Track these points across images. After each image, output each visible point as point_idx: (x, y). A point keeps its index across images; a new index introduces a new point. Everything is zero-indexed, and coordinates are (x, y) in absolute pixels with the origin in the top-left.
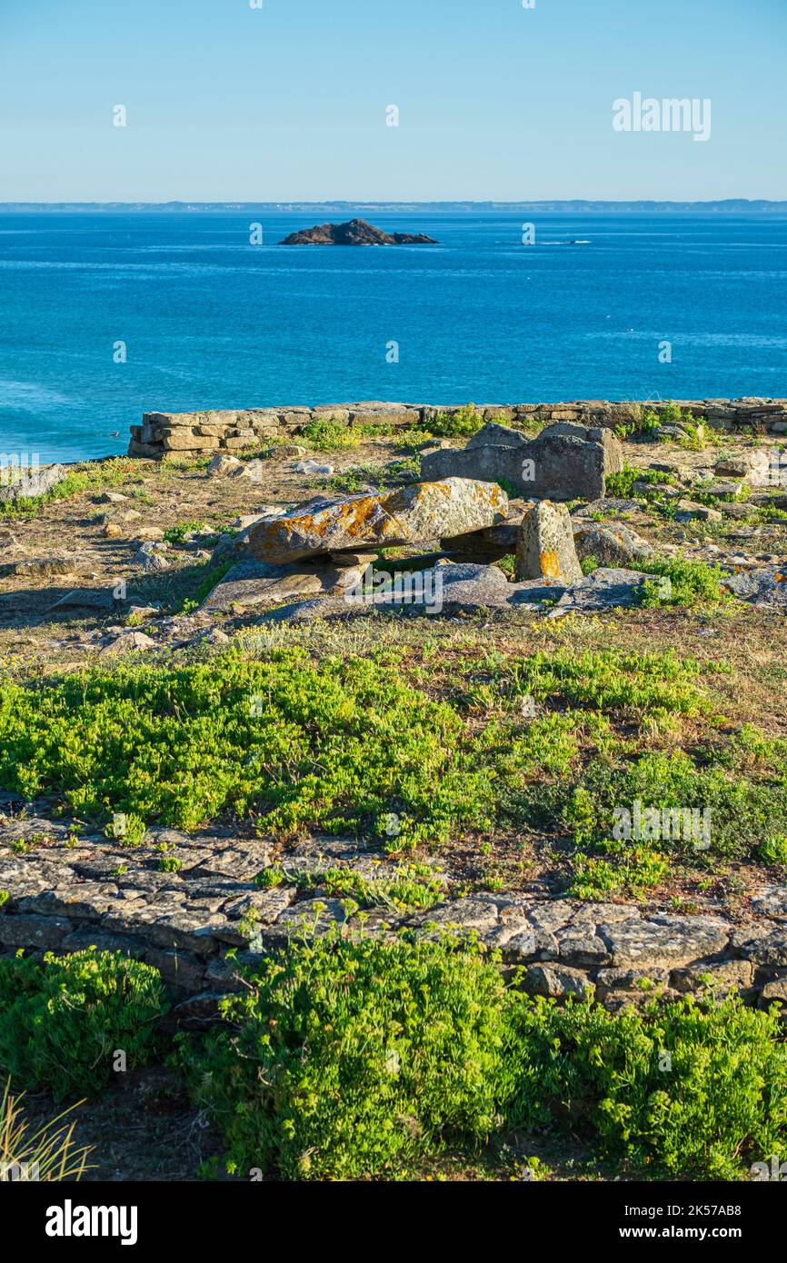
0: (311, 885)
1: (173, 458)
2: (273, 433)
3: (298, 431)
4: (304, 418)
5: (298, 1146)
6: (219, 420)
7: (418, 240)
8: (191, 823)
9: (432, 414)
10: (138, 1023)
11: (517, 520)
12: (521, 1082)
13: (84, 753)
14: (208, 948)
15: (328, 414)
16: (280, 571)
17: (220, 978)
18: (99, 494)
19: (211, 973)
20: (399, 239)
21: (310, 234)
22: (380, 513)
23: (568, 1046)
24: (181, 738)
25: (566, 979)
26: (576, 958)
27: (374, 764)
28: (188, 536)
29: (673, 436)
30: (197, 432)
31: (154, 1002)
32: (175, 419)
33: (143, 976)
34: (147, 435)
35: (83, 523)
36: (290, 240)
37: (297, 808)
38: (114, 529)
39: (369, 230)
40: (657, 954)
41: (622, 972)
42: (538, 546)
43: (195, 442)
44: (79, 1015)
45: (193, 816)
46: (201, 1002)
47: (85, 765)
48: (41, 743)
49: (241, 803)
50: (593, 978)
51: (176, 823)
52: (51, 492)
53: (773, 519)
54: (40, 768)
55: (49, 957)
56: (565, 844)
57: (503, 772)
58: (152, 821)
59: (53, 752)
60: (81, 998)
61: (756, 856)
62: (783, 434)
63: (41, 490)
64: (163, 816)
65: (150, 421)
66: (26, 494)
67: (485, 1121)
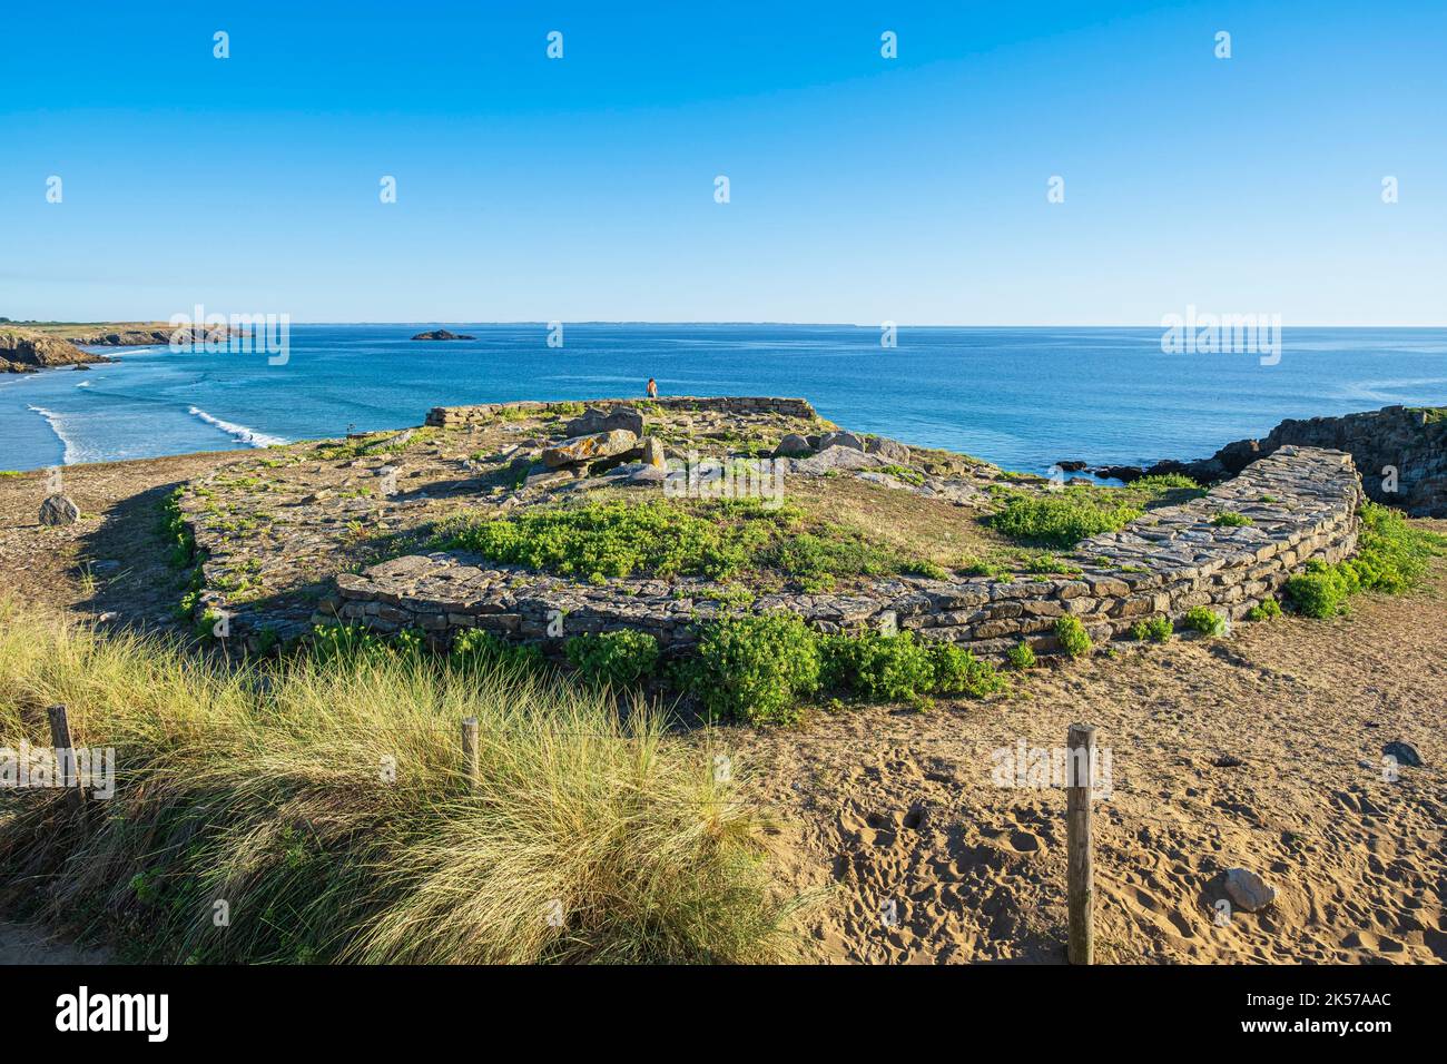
0: (697, 597)
1: (447, 426)
2: (488, 415)
3: (498, 413)
4: (500, 408)
5: (746, 705)
6: (465, 410)
7: (468, 338)
8: (623, 575)
10: (650, 660)
11: (642, 446)
12: (822, 669)
13: (559, 548)
14: (672, 625)
15: (510, 407)
17: (681, 638)
18: (429, 441)
19: (677, 636)
20: (460, 337)
21: (423, 335)
22: (596, 444)
23: (837, 652)
24: (600, 540)
25: (828, 626)
26: (829, 618)
27: (691, 545)
28: (482, 457)
29: (650, 412)
30: (457, 415)
31: (656, 650)
32: (447, 409)
33: (649, 640)
34: (435, 417)
35: (429, 454)
36: (414, 338)
37: (668, 565)
38: (444, 456)
39: (448, 334)
40: (858, 613)
41: (848, 621)
42: (652, 455)
43: (456, 419)
44: (624, 659)
45: (624, 571)
46: (674, 649)
47: (562, 553)
48: (538, 544)
49: (642, 565)
50: (838, 625)
51: (617, 574)
52: (409, 441)
53: (712, 443)
54: (541, 556)
55: (601, 635)
56: (786, 572)
57: (745, 546)
58: (606, 574)
59: (544, 548)
60: (624, 651)
61: (864, 572)
62: (691, 410)
63: (404, 441)
64: (610, 571)
65: (434, 411)
66: (398, 442)
67: (815, 686)
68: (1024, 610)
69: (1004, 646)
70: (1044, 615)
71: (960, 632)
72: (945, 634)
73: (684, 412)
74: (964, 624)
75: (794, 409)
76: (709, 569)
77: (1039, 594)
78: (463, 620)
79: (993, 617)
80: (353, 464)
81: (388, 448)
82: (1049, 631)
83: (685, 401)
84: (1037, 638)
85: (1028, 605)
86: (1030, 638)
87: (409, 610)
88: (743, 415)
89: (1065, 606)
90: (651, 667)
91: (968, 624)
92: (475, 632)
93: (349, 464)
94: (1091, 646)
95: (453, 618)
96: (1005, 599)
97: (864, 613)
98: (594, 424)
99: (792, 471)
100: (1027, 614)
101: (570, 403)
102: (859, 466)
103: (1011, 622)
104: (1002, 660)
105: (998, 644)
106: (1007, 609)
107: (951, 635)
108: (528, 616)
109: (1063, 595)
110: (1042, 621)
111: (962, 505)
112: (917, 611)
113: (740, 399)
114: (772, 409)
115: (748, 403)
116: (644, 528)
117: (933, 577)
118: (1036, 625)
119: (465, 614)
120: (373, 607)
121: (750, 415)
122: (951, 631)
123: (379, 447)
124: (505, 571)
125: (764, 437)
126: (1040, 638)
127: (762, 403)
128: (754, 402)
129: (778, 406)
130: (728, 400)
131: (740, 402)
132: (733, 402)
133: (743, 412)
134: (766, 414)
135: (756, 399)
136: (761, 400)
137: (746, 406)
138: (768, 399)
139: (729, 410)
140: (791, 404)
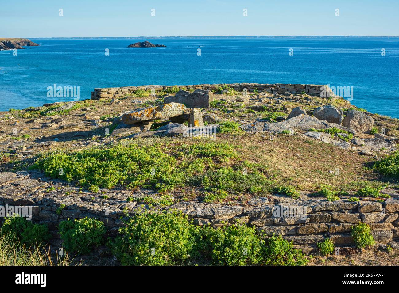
0: (140, 201)
1: (102, 99)
2: (127, 93)
3: (133, 92)
4: (134, 89)
5: (139, 264)
6: (113, 90)
7: (162, 46)
8: (110, 187)
9: (166, 88)
10: (98, 235)
11: (188, 113)
13: (83, 170)
14: (115, 216)
15: (141, 88)
16: (130, 126)
17: (118, 224)
18: (84, 108)
19: (116, 223)
20: (157, 46)
21: (134, 45)
22: (155, 111)
23: (205, 237)
24: (107, 166)
25: (203, 222)
26: (206, 216)
28: (106, 118)
29: (226, 93)
30: (108, 93)
31: (102, 230)
32: (102, 90)
33: (100, 224)
34: (95, 94)
35: (80, 116)
36: (129, 46)
37: (136, 182)
38: (88, 117)
39: (149, 44)
40: (225, 215)
41: (217, 219)
42: (194, 119)
43: (107, 95)
44: (84, 234)
46: (114, 230)
47: (83, 173)
48: (72, 168)
49: (122, 182)
50: (210, 221)
51: (106, 187)
52: (71, 108)
53: (251, 112)
54: (72, 175)
55: (76, 220)
56: (202, 189)
57: (187, 173)
58: (100, 187)
59: (75, 170)
60: (84, 230)
61: (249, 191)
62: (253, 92)
63: (69, 108)
64: (103, 185)
65: (96, 90)
66: (65, 109)
67: (185, 256)
68: (332, 218)
69: (316, 240)
70: (347, 222)
71: (288, 230)
72: (278, 230)
74: (292, 225)
75: (319, 92)
76: (158, 185)
77: (346, 209)
79: (311, 222)
80: (35, 121)
81: (59, 112)
82: (347, 232)
83: (249, 86)
84: (338, 236)
85: (335, 215)
86: (334, 236)
88: (285, 95)
89: (361, 217)
90: (97, 240)
91: (294, 225)
93: (32, 121)
94: (374, 243)
96: (322, 211)
97: (229, 215)
99: (264, 130)
100: (334, 221)
102: (311, 128)
103: (323, 225)
104: (312, 249)
105: (312, 239)
106: (321, 217)
107: (282, 231)
108: (44, 208)
109: (362, 210)
110: (343, 226)
111: (364, 154)
112: (263, 215)
113: (284, 85)
114: (304, 91)
115: (289, 88)
116: (134, 160)
117: (290, 196)
118: (339, 228)
121: (289, 95)
122: (282, 229)
123: (54, 111)
124: (51, 182)
126: (340, 236)
127: (298, 88)
128: (293, 87)
129: (309, 90)
130: (276, 86)
131: (284, 87)
132: (279, 87)
133: (286, 93)
134: (300, 95)
135: (294, 85)
136: (298, 86)
137: (288, 90)
138: (302, 86)
139: (277, 92)
140: (317, 88)
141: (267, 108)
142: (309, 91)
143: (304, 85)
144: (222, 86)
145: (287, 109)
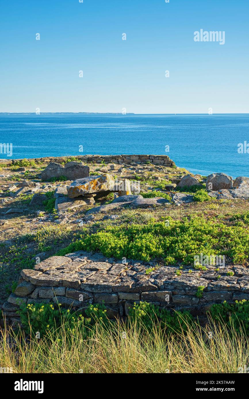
9: (16, 161)
22: (99, 183)
62: (100, 163)
73: (96, 164)
75: (162, 162)
78: (130, 297)
83: (96, 157)
87: (89, 292)
92: (144, 304)
95: (122, 296)
98: (58, 172)
101: (26, 160)
113: (130, 156)
114: (149, 161)
115: (135, 158)
119: (130, 292)
120: (61, 291)
121: (136, 165)
125: (159, 178)
127: (143, 158)
128: (138, 157)
129: (153, 160)
130: (122, 157)
131: (129, 158)
132: (125, 158)
133: (132, 163)
134: (147, 165)
135: (139, 156)
136: (142, 156)
137: (133, 160)
138: (146, 156)
139: (123, 162)
140: (160, 158)
141: (140, 178)
142: (153, 162)
143: (148, 155)
144: (70, 159)
145: (158, 178)
